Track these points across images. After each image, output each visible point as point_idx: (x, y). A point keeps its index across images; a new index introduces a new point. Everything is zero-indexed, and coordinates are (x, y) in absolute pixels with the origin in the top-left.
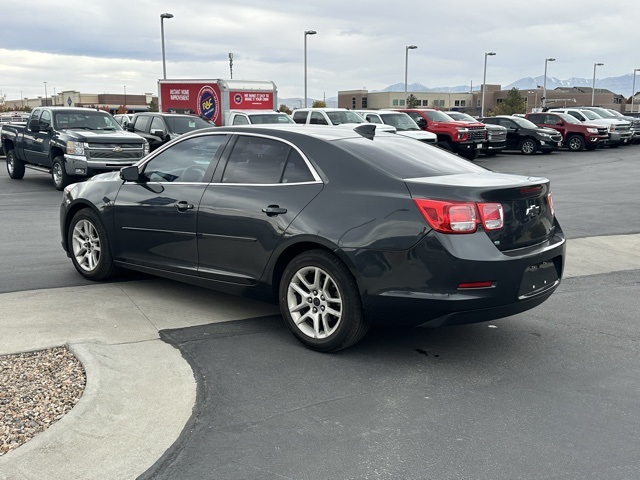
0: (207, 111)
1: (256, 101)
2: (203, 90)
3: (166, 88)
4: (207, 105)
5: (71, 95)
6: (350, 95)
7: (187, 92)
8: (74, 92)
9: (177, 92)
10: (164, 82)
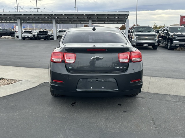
10: (182, 16)
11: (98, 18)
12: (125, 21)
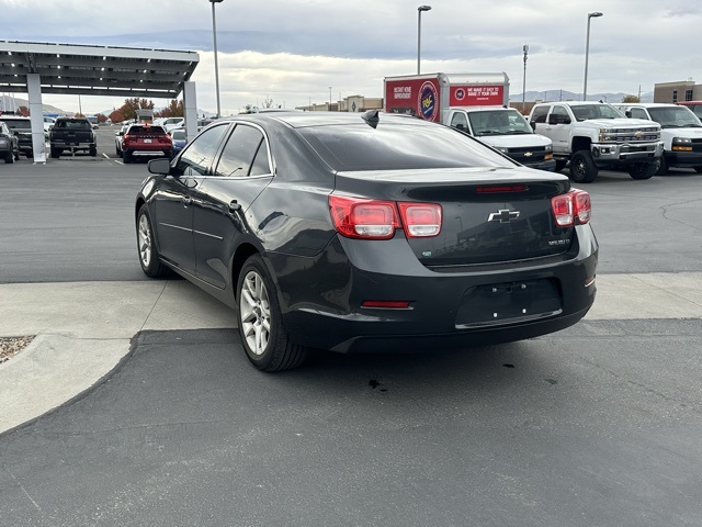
0: (426, 109)
1: (481, 96)
2: (424, 86)
3: (391, 86)
4: (428, 102)
5: (356, 100)
6: (672, 88)
7: (409, 89)
8: (358, 97)
9: (401, 89)
10: (390, 80)
11: (66, 68)
12: (182, 87)
